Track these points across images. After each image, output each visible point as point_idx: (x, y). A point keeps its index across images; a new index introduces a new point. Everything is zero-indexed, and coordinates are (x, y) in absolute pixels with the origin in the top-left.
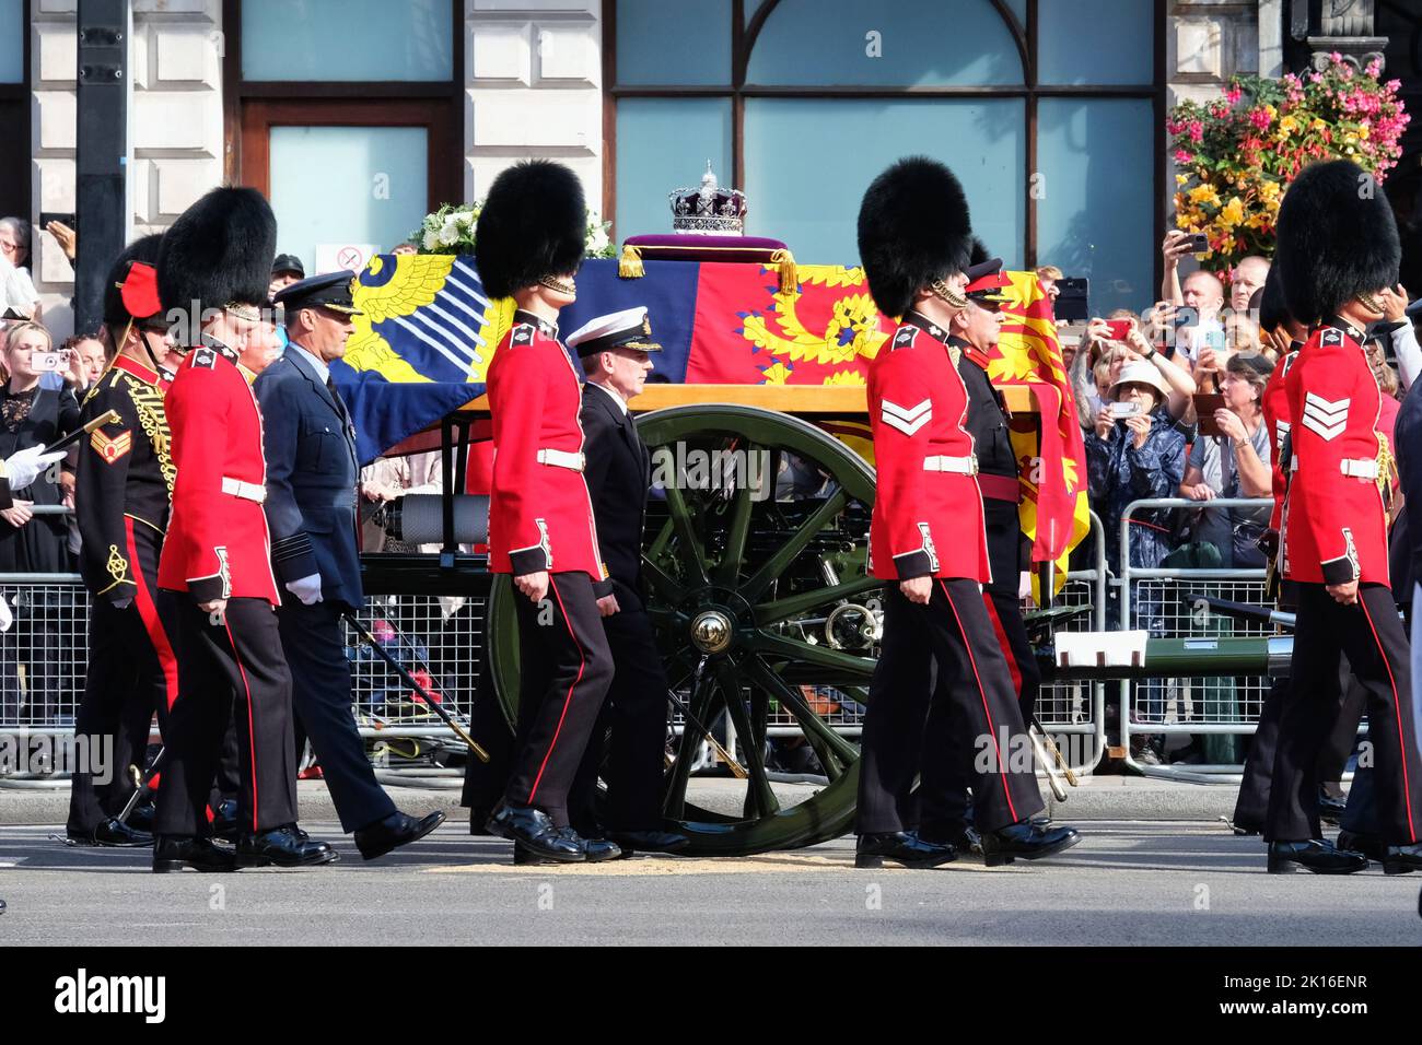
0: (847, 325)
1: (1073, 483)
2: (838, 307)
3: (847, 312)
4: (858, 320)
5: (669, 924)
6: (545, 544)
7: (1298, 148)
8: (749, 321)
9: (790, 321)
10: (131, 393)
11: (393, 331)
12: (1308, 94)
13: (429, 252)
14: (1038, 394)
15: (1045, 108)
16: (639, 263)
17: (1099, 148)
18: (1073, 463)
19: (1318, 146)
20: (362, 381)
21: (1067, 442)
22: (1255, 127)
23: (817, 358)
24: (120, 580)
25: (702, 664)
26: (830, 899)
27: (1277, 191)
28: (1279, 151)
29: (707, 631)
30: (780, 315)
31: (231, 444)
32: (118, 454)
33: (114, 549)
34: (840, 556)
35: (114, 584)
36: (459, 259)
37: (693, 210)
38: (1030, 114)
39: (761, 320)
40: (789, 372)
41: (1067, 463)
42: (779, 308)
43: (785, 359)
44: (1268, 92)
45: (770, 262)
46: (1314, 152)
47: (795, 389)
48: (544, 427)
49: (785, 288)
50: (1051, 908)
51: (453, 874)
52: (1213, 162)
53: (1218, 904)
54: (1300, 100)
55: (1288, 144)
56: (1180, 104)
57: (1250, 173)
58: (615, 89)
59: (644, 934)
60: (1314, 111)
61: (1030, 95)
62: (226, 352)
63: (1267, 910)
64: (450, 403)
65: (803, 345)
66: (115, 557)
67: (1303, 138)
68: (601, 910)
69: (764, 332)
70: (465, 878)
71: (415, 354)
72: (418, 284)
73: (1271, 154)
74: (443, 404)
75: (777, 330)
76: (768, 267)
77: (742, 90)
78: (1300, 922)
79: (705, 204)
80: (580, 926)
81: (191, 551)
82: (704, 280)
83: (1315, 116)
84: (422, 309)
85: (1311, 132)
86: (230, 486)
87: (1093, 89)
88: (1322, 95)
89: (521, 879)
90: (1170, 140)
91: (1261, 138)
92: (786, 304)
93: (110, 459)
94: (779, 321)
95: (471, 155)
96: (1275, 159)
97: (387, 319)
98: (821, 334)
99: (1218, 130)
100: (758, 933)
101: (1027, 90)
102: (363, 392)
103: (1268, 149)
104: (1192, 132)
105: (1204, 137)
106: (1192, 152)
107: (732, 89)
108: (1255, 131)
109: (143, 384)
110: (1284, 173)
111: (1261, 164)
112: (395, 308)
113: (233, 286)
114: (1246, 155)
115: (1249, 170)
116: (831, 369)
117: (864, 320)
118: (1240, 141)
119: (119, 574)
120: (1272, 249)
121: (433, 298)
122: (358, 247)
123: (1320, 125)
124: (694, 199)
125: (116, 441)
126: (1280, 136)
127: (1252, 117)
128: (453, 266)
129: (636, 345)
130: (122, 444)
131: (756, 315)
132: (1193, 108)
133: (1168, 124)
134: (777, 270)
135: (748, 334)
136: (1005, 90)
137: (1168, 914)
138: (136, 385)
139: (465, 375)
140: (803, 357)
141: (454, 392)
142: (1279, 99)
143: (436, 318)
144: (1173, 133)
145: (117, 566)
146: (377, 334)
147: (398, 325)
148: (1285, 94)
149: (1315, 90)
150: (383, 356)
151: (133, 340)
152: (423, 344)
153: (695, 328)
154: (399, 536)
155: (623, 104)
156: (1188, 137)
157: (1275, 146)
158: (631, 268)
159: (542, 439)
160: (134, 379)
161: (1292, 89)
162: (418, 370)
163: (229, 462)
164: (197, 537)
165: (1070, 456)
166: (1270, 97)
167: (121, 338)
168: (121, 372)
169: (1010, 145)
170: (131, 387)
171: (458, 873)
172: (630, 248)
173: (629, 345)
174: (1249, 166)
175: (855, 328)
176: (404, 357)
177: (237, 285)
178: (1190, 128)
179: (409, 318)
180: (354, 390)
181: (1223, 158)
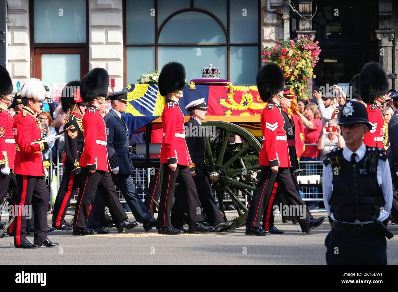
0: (246, 101)
1: (303, 139)
2: (243, 97)
3: (246, 98)
4: (248, 99)
5: (141, 249)
6: (176, 157)
7: (294, 58)
8: (222, 100)
9: (232, 100)
10: (77, 121)
11: (134, 103)
12: (296, 44)
13: (143, 84)
14: (293, 117)
15: (232, 48)
16: (195, 86)
17: (245, 58)
18: (302, 134)
19: (299, 57)
20: (127, 116)
21: (301, 129)
22: (283, 53)
23: (238, 109)
24: (77, 167)
25: (212, 184)
26: (180, 242)
27: (289, 68)
28: (289, 59)
29: (213, 176)
30: (229, 98)
31: (99, 131)
32: (75, 136)
33: (76, 160)
34: (245, 158)
35: (76, 169)
36: (150, 85)
37: (207, 73)
38: (228, 50)
39: (225, 100)
40: (231, 113)
41: (301, 134)
42: (229, 97)
43: (230, 109)
44: (286, 44)
45: (226, 85)
46: (298, 59)
47: (234, 117)
48: (177, 128)
49: (230, 91)
50: (234, 244)
51: (88, 237)
52: (273, 61)
53: (276, 243)
54: (294, 46)
55: (291, 57)
56: (265, 47)
57: (282, 64)
58: (126, 44)
59: (135, 251)
60: (298, 49)
61: (228, 45)
62: (97, 109)
63: (288, 244)
64: (149, 120)
65: (235, 106)
66: (76, 162)
67: (295, 55)
68: (124, 246)
69: (225, 103)
70: (91, 238)
71: (140, 109)
72: (140, 91)
73: (287, 60)
74: (147, 121)
75: (228, 102)
76: (226, 87)
77: (157, 44)
78: (296, 247)
79: (210, 71)
80: (119, 250)
81: (89, 158)
82: (211, 90)
83: (297, 50)
84: (141, 98)
85: (297, 54)
86: (98, 142)
87: (244, 44)
88: (300, 45)
89: (104, 238)
90: (262, 56)
91: (285, 55)
92: (231, 96)
93: (73, 138)
94: (229, 100)
95: (91, 61)
96: (288, 61)
97: (133, 100)
98: (239, 103)
99: (274, 54)
100: (163, 251)
101: (227, 44)
102: (127, 118)
103: (286, 58)
104: (268, 54)
105: (271, 55)
106: (268, 59)
107: (155, 44)
108: (283, 54)
109: (79, 119)
110: (290, 64)
111: (285, 62)
112: (134, 97)
113: (99, 92)
114: (281, 60)
115: (282, 63)
116: (241, 112)
117: (250, 100)
118: (279, 56)
119: (77, 166)
120: (288, 83)
121: (144, 95)
122: (63, 83)
123: (299, 52)
124: (207, 70)
125: (74, 133)
126: (289, 55)
127: (283, 50)
128: (149, 87)
129: (203, 107)
130: (75, 134)
131: (223, 98)
132: (268, 48)
133: (262, 52)
134: (228, 87)
135: (221, 103)
136: (222, 44)
137: (263, 246)
138: (78, 119)
139: (152, 114)
140: (235, 109)
141: (150, 118)
142: (289, 46)
143: (145, 100)
144: (263, 54)
145: (77, 164)
146: (130, 104)
147: (135, 102)
148: (291, 45)
149: (298, 44)
150: (132, 109)
151: (76, 108)
152: (142, 106)
153: (208, 102)
154: (136, 153)
155: (128, 48)
156: (267, 55)
157: (288, 57)
158: (193, 87)
159: (176, 130)
160: (77, 117)
161: (292, 44)
162: (141, 113)
163: (98, 136)
164: (90, 154)
165: (302, 132)
166: (287, 46)
167: (74, 107)
168: (74, 116)
169: (223, 58)
170: (76, 120)
171: (89, 237)
172: (192, 82)
173: (201, 108)
174: (282, 62)
175: (247, 101)
176: (137, 109)
177: (100, 92)
178: (267, 53)
179: (138, 100)
180: (125, 118)
181: (275, 60)
